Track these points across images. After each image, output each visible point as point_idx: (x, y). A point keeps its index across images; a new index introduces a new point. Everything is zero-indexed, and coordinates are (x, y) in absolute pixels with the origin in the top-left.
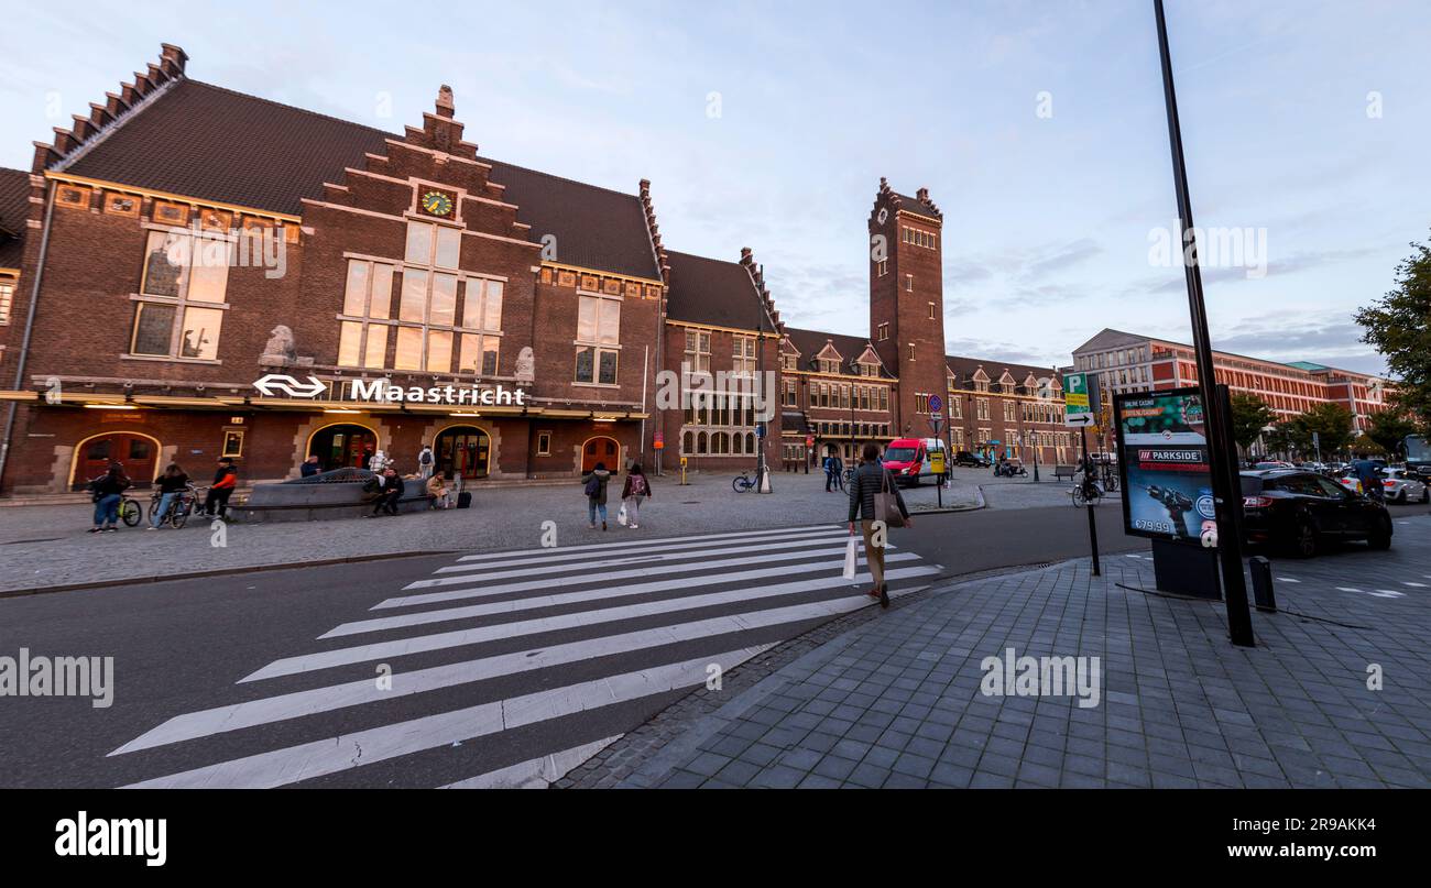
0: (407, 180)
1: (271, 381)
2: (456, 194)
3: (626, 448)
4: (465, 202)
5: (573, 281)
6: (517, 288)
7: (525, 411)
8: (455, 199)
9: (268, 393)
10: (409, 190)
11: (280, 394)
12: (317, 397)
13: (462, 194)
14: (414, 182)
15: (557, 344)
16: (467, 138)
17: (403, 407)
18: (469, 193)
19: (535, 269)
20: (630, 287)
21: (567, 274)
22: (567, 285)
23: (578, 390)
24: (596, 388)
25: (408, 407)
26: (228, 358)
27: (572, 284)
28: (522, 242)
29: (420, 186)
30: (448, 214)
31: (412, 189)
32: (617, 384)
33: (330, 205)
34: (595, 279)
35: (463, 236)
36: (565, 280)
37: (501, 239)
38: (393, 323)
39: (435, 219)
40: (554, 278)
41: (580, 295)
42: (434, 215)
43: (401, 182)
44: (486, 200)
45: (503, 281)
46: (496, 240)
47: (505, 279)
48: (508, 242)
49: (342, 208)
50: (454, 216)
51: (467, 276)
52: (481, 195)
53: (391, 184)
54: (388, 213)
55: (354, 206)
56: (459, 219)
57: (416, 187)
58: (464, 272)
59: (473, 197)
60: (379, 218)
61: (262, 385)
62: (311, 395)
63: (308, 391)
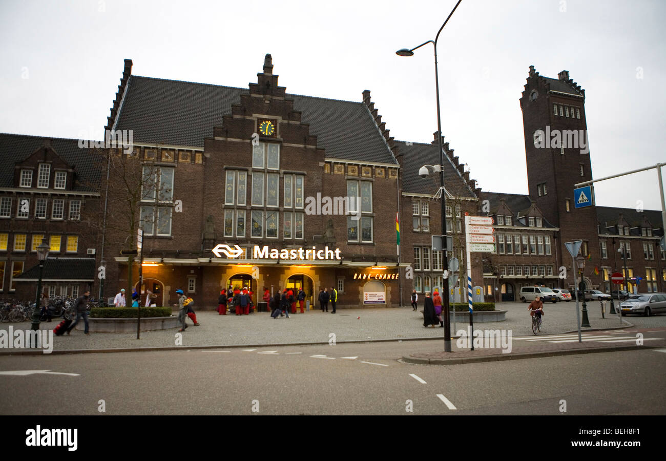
0: (252, 116)
1: (220, 248)
2: (276, 121)
3: (389, 288)
4: (281, 124)
5: (343, 170)
6: (311, 178)
8: (276, 124)
10: (253, 122)
11: (223, 256)
13: (280, 119)
14: (255, 116)
16: (280, 84)
17: (278, 263)
18: (283, 119)
19: (321, 164)
20: (378, 171)
21: (339, 165)
22: (339, 173)
23: (349, 247)
24: (361, 245)
25: (281, 262)
26: (176, 235)
27: (343, 172)
28: (313, 147)
29: (258, 118)
30: (273, 134)
31: (254, 121)
32: (374, 242)
33: (217, 138)
34: (356, 167)
35: (281, 147)
36: (338, 170)
37: (302, 146)
38: (248, 208)
39: (266, 138)
40: (332, 169)
41: (348, 179)
42: (266, 136)
43: (248, 118)
44: (292, 122)
45: (304, 175)
46: (299, 148)
47: (305, 173)
48: (305, 147)
49: (221, 139)
50: (276, 135)
51: (285, 173)
52: (289, 119)
53: (244, 120)
54: (243, 138)
55: (227, 137)
56: (279, 137)
57: (256, 120)
58: (283, 171)
59: (286, 122)
60: (239, 143)
61: (216, 251)
62: (237, 256)
63: (235, 253)
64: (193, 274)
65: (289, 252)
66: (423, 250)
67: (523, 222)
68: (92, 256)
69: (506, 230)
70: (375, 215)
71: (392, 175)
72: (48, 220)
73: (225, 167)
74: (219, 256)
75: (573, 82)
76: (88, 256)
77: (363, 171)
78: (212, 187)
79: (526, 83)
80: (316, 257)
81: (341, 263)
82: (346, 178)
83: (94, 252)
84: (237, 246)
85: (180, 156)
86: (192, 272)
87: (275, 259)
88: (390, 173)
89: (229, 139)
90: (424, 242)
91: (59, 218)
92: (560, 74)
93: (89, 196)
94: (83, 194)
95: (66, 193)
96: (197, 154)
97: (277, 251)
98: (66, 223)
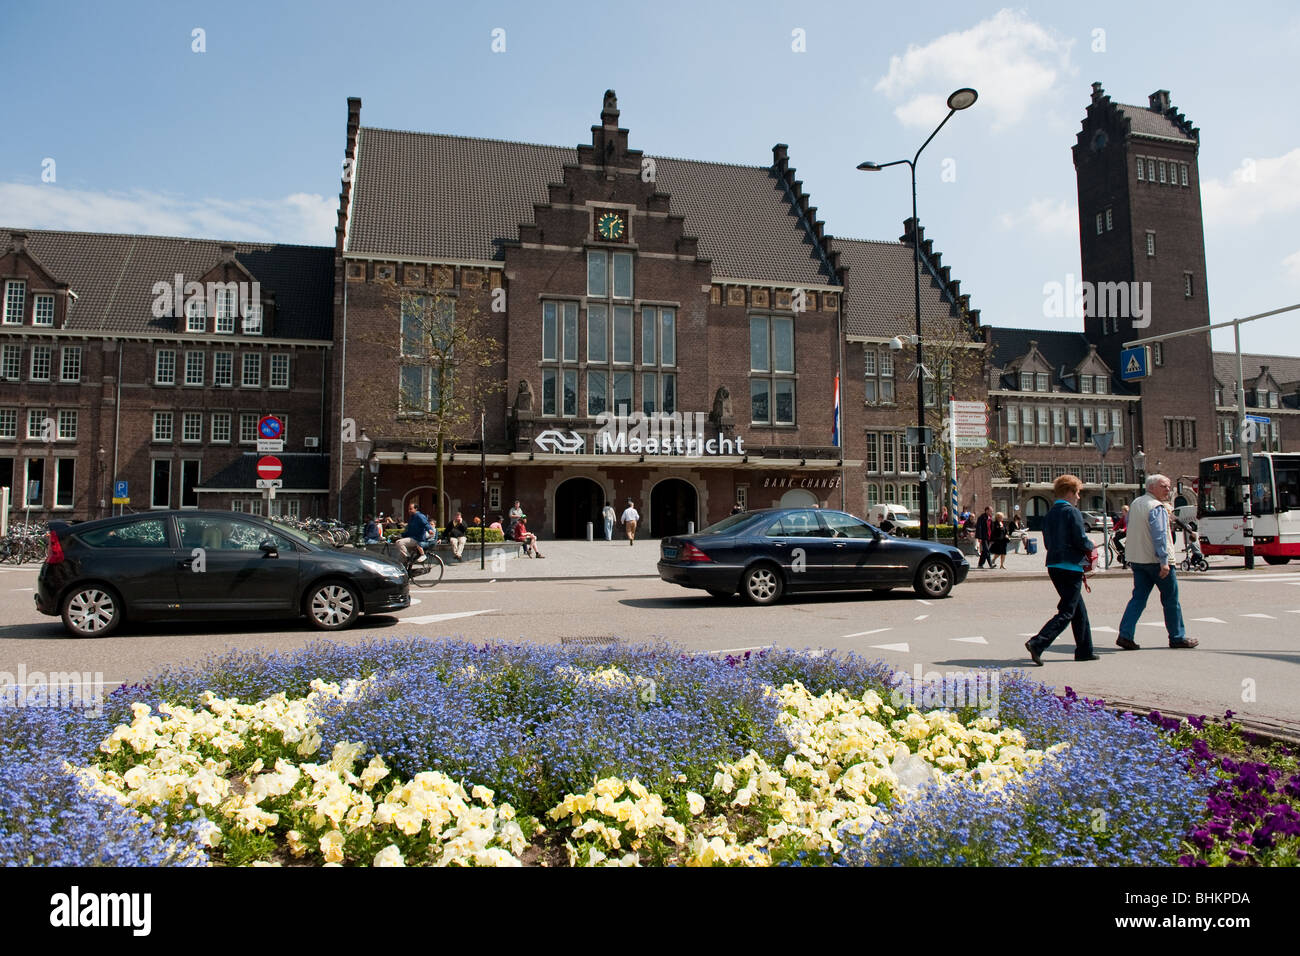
0: (583, 204)
1: (547, 437)
2: (626, 212)
4: (636, 218)
5: (743, 298)
6: (690, 314)
8: (627, 217)
10: (586, 215)
11: (553, 450)
13: (632, 209)
14: (589, 206)
15: (731, 378)
17: (642, 460)
18: (639, 209)
19: (706, 288)
21: (736, 290)
22: (737, 303)
23: (755, 432)
25: (648, 459)
27: (742, 302)
28: (691, 258)
29: (596, 209)
30: (621, 237)
31: (589, 214)
32: (796, 423)
33: (525, 245)
34: (766, 292)
35: (636, 259)
36: (735, 299)
37: (671, 256)
38: (582, 366)
39: (610, 244)
40: (723, 296)
41: (750, 314)
42: (609, 240)
43: (578, 208)
44: (654, 214)
45: (676, 307)
46: (668, 260)
47: (678, 304)
48: (677, 259)
49: (534, 246)
50: (627, 238)
51: (642, 305)
52: (648, 209)
53: (571, 212)
54: (571, 244)
55: (542, 241)
56: (631, 240)
57: (591, 211)
58: (639, 301)
59: (643, 213)
60: (563, 252)
61: (540, 440)
62: (574, 449)
63: (571, 445)
64: (496, 479)
66: (882, 437)
67: (1071, 384)
68: (312, 450)
69: (1037, 400)
70: (798, 376)
71: (828, 305)
72: (236, 389)
73: (540, 295)
74: (545, 449)
75: (1178, 113)
76: (305, 450)
77: (778, 300)
78: (520, 331)
79: (1085, 115)
81: (745, 461)
82: (748, 311)
83: (315, 442)
84: (574, 433)
85: (465, 278)
86: (496, 475)
88: (825, 302)
89: (547, 247)
90: (883, 424)
91: (253, 386)
92: (1152, 97)
93: (302, 347)
94: (293, 343)
95: (265, 342)
96: (493, 274)
98: (267, 394)
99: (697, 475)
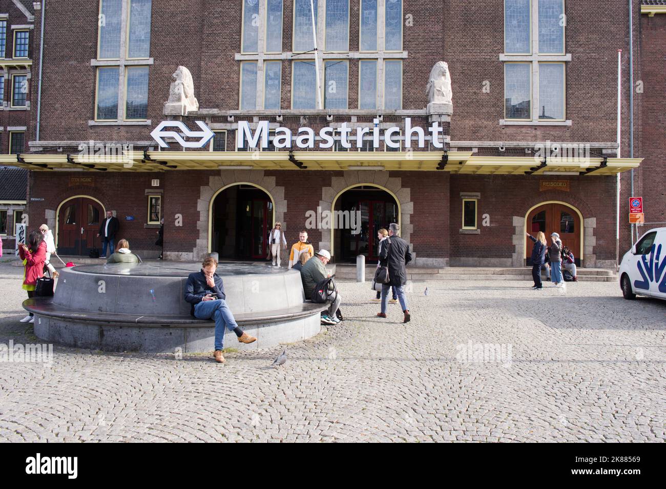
1: (166, 129)
3: (592, 222)
7: (445, 158)
9: (163, 144)
11: (174, 146)
12: (205, 148)
15: (477, 63)
17: (292, 158)
23: (508, 131)
24: (535, 127)
25: (299, 156)
32: (566, 118)
61: (157, 134)
63: (198, 139)
64: (156, 188)
65: (317, 134)
70: (570, 57)
78: (216, 20)
80: (382, 142)
84: (200, 123)
86: (155, 183)
87: (285, 149)
97: (287, 131)
99: (398, 181)
